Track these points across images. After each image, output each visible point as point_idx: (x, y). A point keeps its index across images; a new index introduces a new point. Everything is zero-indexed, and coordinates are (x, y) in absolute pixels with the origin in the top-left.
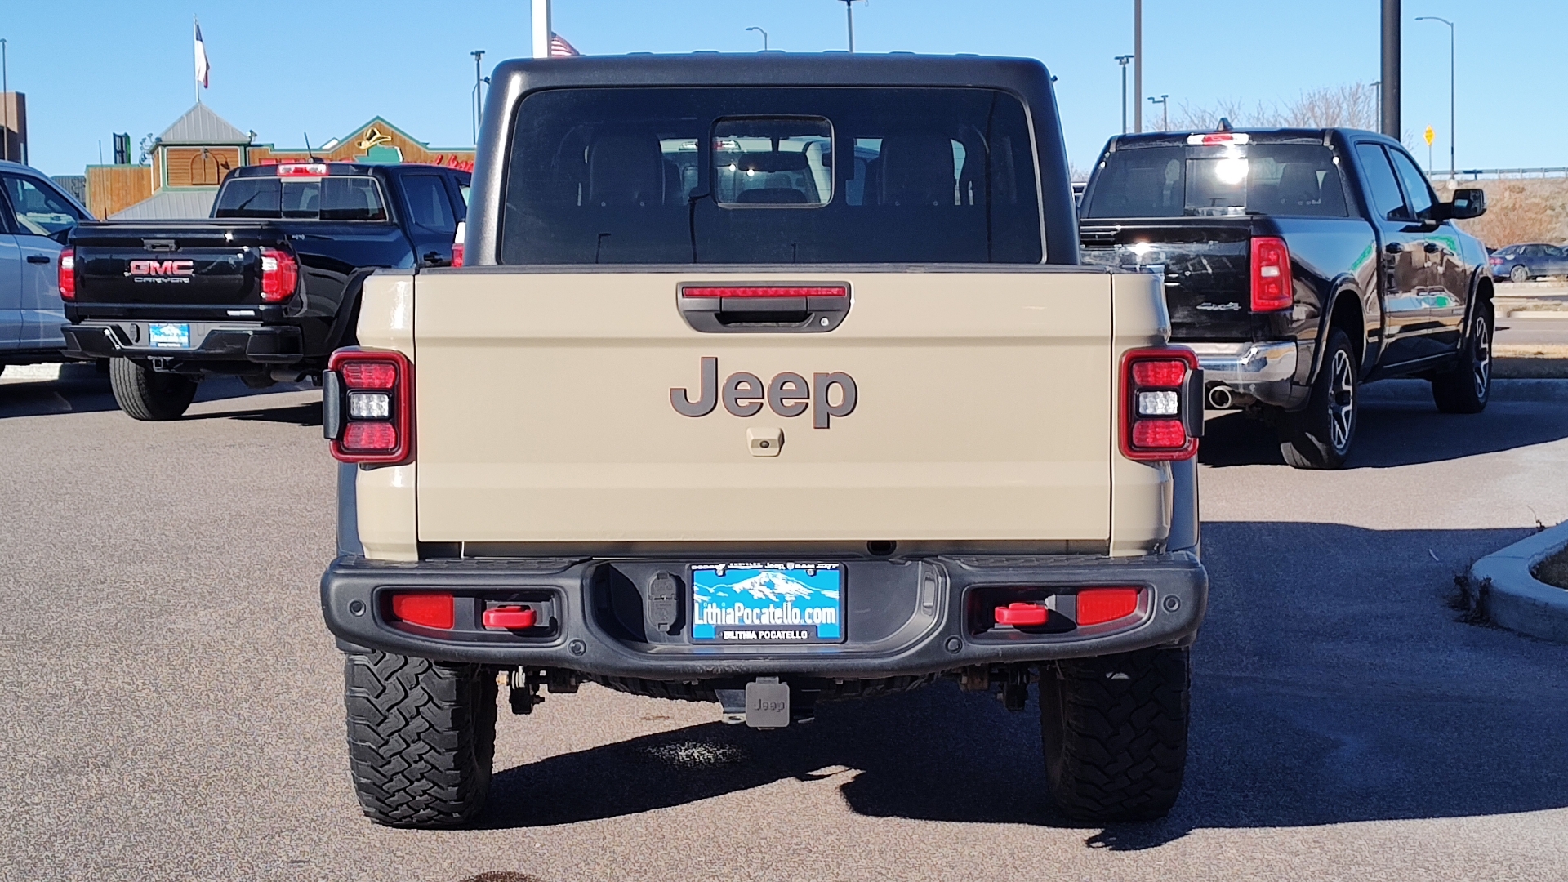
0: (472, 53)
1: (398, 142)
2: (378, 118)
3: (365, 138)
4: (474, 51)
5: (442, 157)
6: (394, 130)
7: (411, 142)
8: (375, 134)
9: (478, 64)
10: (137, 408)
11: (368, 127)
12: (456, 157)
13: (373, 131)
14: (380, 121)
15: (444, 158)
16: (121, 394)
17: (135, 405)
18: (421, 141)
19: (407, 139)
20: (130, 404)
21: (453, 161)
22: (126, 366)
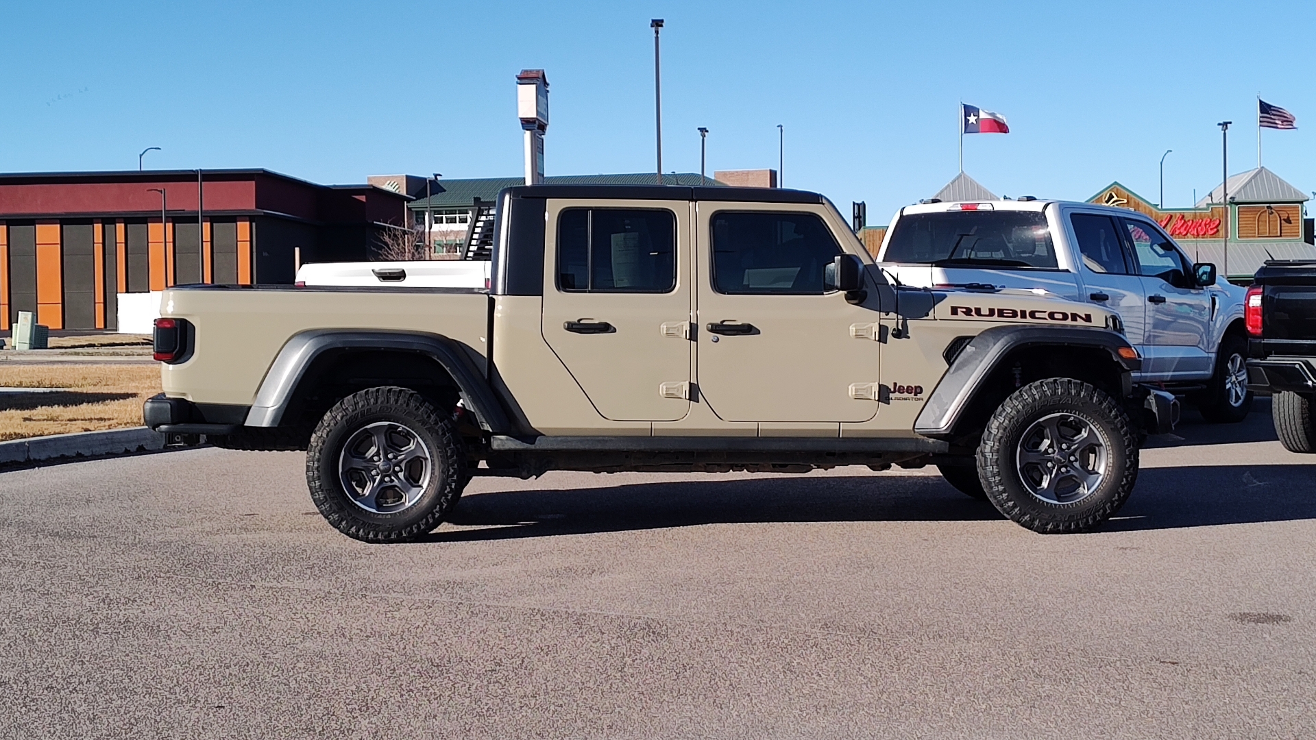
0: (1219, 124)
1: (1133, 204)
2: (1116, 182)
3: (1104, 201)
4: (1221, 122)
5: (1171, 217)
6: (1130, 194)
7: (1144, 203)
8: (1113, 197)
9: (1225, 134)
10: (1297, 441)
11: (1107, 191)
12: (1183, 217)
13: (1111, 194)
14: (1117, 186)
15: (1173, 217)
16: (1284, 427)
17: (1296, 437)
18: (1153, 203)
19: (1141, 201)
20: (1291, 437)
21: (1181, 220)
22: (1291, 400)
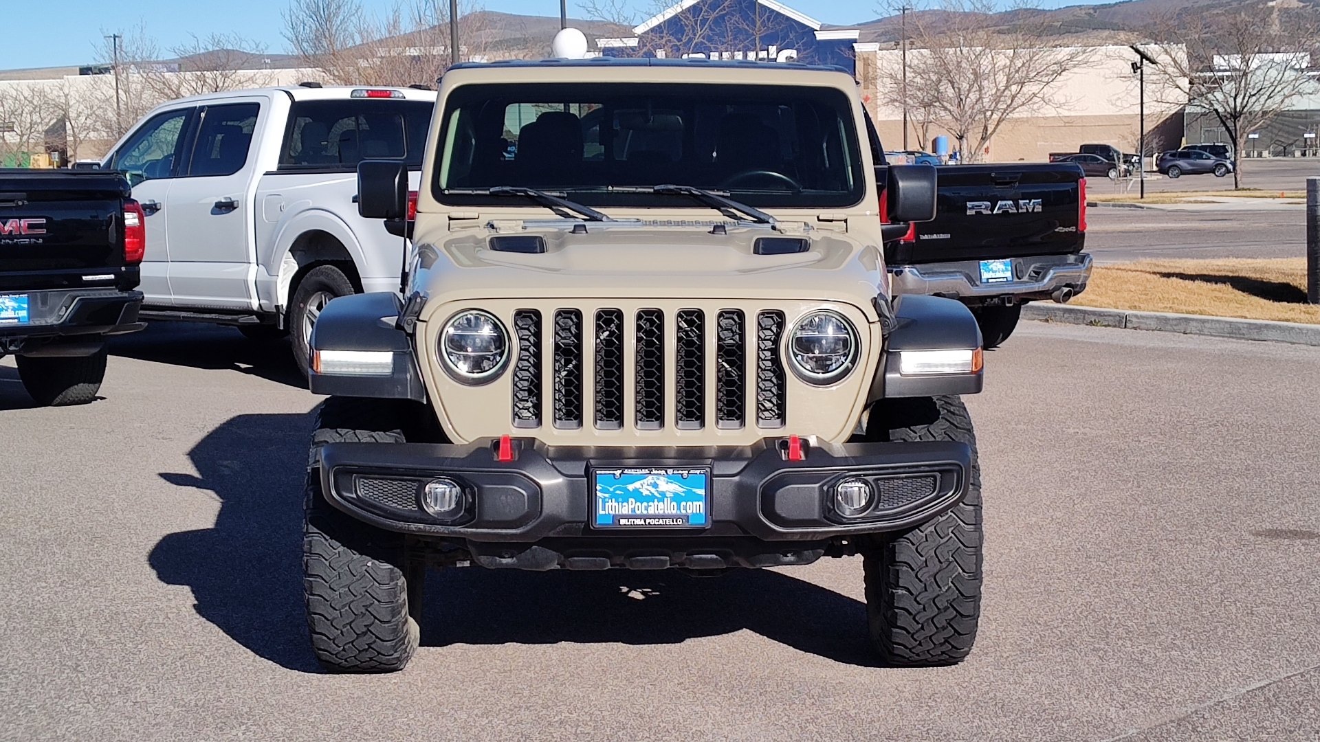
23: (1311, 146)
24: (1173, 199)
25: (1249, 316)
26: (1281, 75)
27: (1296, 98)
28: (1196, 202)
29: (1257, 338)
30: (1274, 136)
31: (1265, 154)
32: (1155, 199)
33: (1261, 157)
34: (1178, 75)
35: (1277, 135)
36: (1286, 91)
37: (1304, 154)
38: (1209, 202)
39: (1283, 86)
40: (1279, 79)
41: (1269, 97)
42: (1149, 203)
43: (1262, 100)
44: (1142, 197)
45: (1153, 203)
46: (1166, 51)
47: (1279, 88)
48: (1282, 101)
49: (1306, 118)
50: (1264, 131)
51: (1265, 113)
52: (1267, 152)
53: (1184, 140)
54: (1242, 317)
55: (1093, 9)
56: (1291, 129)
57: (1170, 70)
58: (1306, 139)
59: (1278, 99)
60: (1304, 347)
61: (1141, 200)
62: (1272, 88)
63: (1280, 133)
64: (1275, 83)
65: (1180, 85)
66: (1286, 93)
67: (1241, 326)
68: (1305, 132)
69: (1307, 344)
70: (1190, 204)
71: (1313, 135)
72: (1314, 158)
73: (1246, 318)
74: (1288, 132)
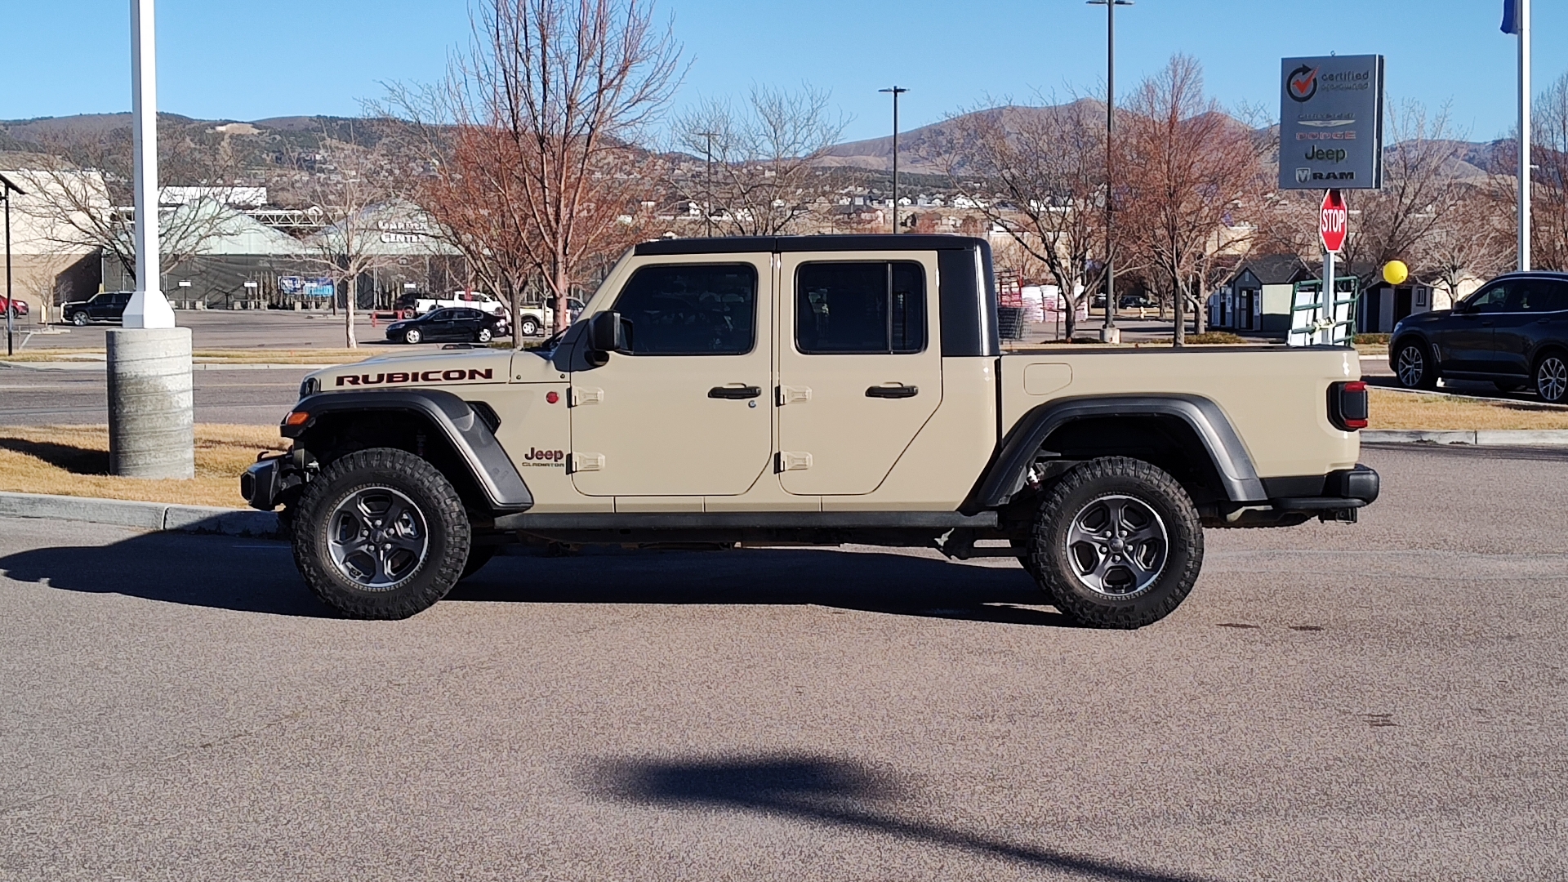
23: (253, 297)
24: (48, 357)
25: (25, 490)
26: (194, 212)
27: (213, 240)
28: (76, 360)
29: (30, 515)
30: (209, 284)
31: (199, 305)
32: (25, 356)
33: (195, 308)
34: (72, 208)
35: (212, 283)
36: (202, 231)
37: (245, 306)
38: (91, 360)
39: (197, 225)
40: (192, 216)
41: (181, 238)
42: (18, 361)
43: (173, 241)
44: (10, 353)
45: (23, 360)
46: (57, 179)
47: (192, 228)
48: (197, 244)
49: (247, 264)
50: (197, 278)
51: (176, 257)
52: (201, 303)
53: (101, 287)
54: (17, 490)
55: (4, 125)
56: (229, 277)
57: (62, 202)
58: (247, 288)
59: (192, 240)
60: (81, 524)
61: (8, 358)
62: (185, 228)
63: (217, 281)
64: (187, 223)
65: (74, 221)
66: (202, 233)
67: (12, 501)
68: (245, 280)
69: (85, 521)
70: (68, 363)
71: (255, 285)
72: (257, 311)
73: (21, 491)
74: (226, 281)
